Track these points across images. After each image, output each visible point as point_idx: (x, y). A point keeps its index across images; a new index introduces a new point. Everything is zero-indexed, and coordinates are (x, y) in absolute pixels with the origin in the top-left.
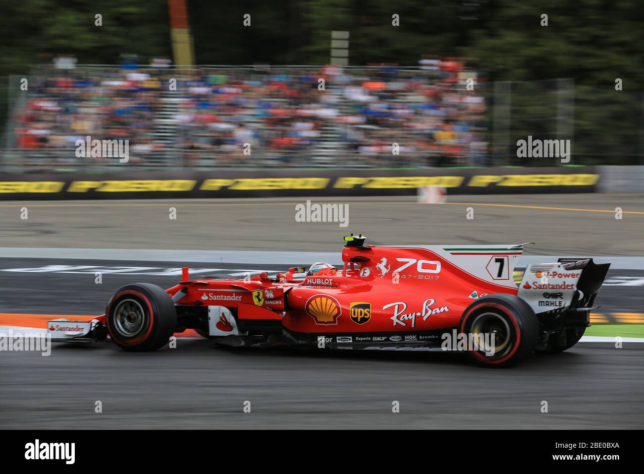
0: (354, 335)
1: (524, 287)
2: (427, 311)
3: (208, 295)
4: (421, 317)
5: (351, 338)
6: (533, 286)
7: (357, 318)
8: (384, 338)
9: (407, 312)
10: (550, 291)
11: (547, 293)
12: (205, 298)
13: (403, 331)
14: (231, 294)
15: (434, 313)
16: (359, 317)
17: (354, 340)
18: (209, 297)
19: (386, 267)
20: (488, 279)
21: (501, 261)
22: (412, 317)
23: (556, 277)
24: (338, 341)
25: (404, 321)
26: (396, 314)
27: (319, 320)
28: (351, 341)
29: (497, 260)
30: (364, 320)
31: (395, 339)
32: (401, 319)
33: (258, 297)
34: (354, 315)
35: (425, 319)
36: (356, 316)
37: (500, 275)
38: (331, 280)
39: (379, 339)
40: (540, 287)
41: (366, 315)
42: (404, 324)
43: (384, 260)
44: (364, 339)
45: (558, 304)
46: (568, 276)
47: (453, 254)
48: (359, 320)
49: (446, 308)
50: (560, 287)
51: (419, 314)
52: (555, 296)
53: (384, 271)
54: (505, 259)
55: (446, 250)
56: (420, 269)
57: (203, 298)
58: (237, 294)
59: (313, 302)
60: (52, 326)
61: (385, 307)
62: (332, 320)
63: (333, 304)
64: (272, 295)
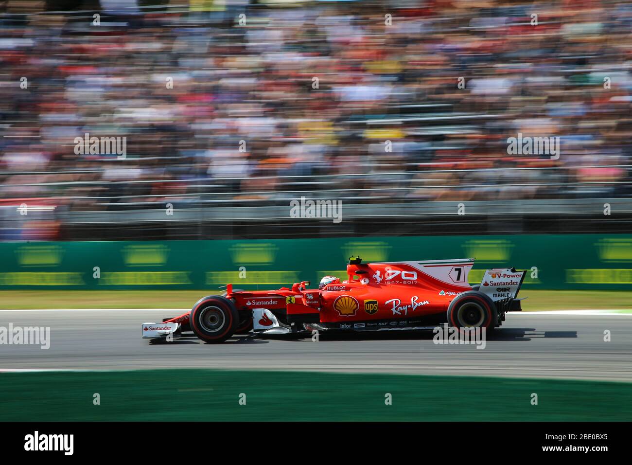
0: (366, 322)
1: (484, 285)
2: (414, 304)
3: (251, 302)
4: (411, 308)
5: (364, 324)
6: (490, 284)
7: (369, 310)
8: (386, 324)
9: (402, 305)
10: (502, 287)
11: (499, 288)
12: (249, 304)
13: (399, 318)
14: (269, 300)
15: (419, 305)
16: (371, 309)
17: (366, 325)
19: (380, 277)
20: (451, 283)
21: (459, 270)
22: (405, 308)
23: (506, 277)
24: (355, 327)
25: (400, 311)
27: (342, 313)
28: (364, 326)
29: (456, 270)
30: (373, 311)
31: (393, 323)
32: (398, 310)
33: (290, 301)
34: (368, 308)
35: (414, 309)
36: (368, 309)
37: (458, 279)
38: (344, 287)
39: (383, 324)
40: (495, 284)
41: (375, 308)
42: (400, 314)
43: (378, 273)
44: (373, 324)
45: (506, 295)
46: (514, 277)
47: (425, 266)
48: (370, 312)
49: (427, 302)
50: (509, 284)
51: (409, 306)
52: (505, 290)
53: (379, 280)
54: (462, 268)
55: (420, 264)
56: (403, 277)
57: (247, 304)
58: (274, 300)
59: (340, 301)
60: (146, 327)
61: (387, 303)
62: (352, 312)
63: (353, 301)
64: (312, 297)
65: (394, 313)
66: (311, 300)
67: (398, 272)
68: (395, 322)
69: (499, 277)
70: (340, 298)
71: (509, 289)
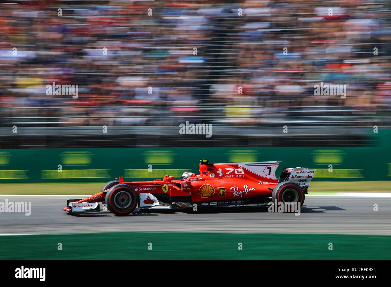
0: (218, 201)
1: (292, 177)
2: (247, 190)
3: (138, 188)
4: (245, 192)
5: (216, 203)
6: (295, 177)
7: (221, 194)
8: (229, 202)
9: (239, 191)
10: (302, 179)
11: (300, 180)
12: (136, 190)
13: (237, 199)
14: (150, 187)
15: (249, 190)
16: (222, 193)
17: (218, 203)
18: (139, 189)
19: (222, 172)
20: (264, 176)
21: (270, 168)
22: (241, 192)
23: (305, 173)
24: (211, 205)
25: (238, 194)
26: (235, 192)
27: (204, 196)
28: (216, 204)
29: (268, 168)
30: (223, 194)
31: (233, 202)
32: (237, 194)
33: (165, 188)
34: (220, 192)
35: (246, 193)
37: (269, 174)
38: (201, 179)
39: (227, 203)
40: (298, 177)
41: (224, 192)
42: (238, 196)
43: (220, 170)
44: (222, 203)
45: (304, 184)
46: (310, 173)
47: (249, 166)
48: (221, 195)
49: (253, 188)
50: (307, 177)
51: (244, 191)
52: (303, 181)
53: (221, 174)
54: (272, 167)
55: (246, 164)
56: (236, 173)
57: (135, 190)
58: (153, 187)
59: (203, 188)
60: (75, 206)
61: (230, 189)
62: (210, 195)
63: (212, 188)
64: (187, 185)
65: (235, 196)
66: (186, 187)
67: (232, 170)
68: (234, 201)
69: (301, 173)
70: (204, 186)
71: (306, 180)
